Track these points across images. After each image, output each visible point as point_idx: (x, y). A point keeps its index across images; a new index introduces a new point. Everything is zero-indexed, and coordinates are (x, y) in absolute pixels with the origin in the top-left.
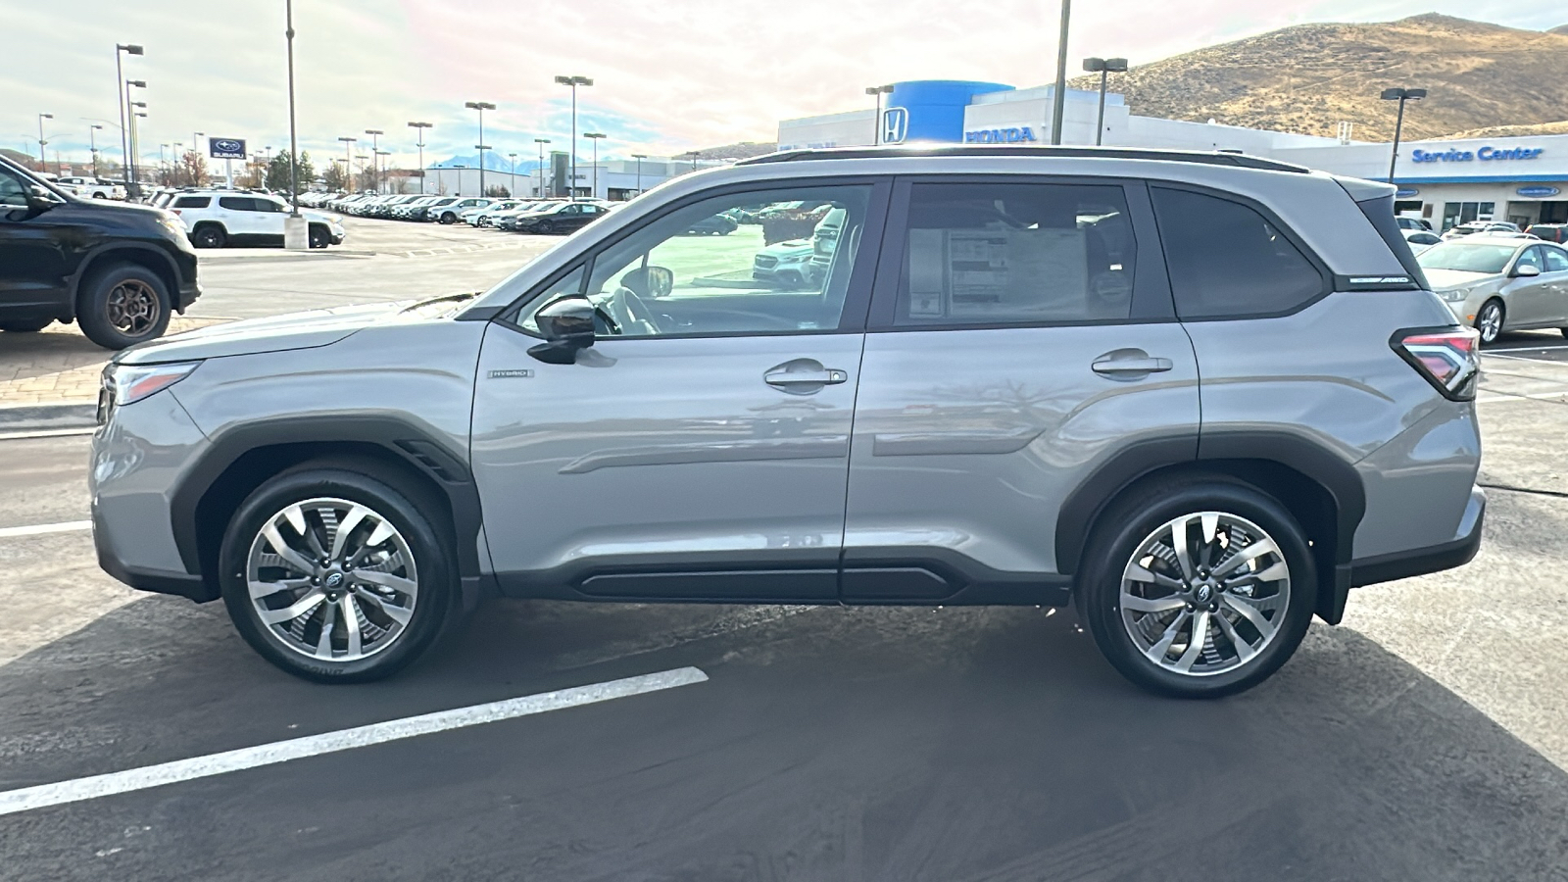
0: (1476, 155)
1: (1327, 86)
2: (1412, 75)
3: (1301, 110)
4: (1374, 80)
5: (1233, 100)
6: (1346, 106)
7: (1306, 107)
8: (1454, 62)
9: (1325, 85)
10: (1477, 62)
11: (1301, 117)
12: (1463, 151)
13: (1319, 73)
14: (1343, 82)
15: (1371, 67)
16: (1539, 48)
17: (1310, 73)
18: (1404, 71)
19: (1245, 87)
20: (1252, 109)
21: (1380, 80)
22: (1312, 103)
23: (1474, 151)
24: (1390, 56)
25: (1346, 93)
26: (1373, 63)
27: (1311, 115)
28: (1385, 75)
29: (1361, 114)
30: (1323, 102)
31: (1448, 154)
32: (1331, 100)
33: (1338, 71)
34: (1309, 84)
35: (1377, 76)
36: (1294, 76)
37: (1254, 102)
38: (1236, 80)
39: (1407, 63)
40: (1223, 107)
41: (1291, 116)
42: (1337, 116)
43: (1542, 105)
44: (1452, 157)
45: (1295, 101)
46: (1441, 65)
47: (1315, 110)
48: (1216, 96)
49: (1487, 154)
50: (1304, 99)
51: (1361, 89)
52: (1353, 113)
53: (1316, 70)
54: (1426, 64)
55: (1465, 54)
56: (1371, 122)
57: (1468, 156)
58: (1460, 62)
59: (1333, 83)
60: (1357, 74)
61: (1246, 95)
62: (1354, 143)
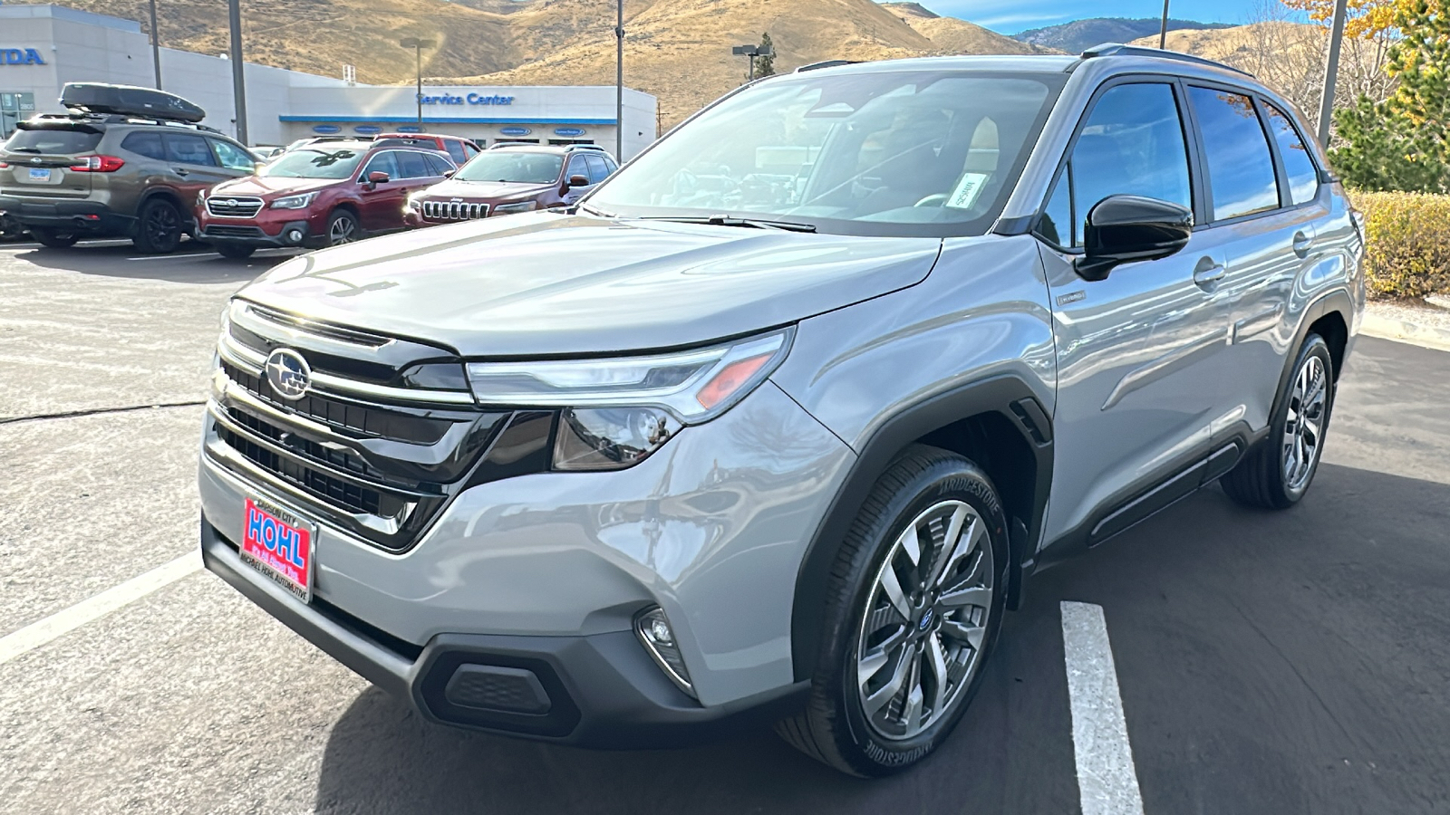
0: (465, 99)
1: (282, 31)
2: (354, 27)
3: (263, 52)
4: (323, 29)
5: (193, 37)
6: (301, 50)
7: (267, 49)
8: (385, 19)
9: (281, 31)
10: (403, 21)
11: (264, 59)
12: (456, 96)
13: (273, 18)
14: (296, 28)
15: (318, 17)
16: (447, 14)
17: (264, 17)
18: (347, 23)
19: (205, 25)
20: (215, 48)
21: (327, 30)
22: (271, 46)
23: (464, 97)
24: (333, 9)
25: (301, 39)
26: (319, 14)
27: (273, 57)
28: (331, 25)
29: (317, 60)
30: (282, 46)
31: (445, 98)
32: (289, 45)
33: (290, 18)
34: (265, 28)
35: (325, 26)
36: (251, 19)
37: (216, 40)
38: (193, 17)
39: (348, 16)
40: (186, 43)
41: (254, 57)
42: (296, 59)
43: (457, 62)
44: (447, 100)
45: (255, 43)
46: (376, 21)
47: (276, 52)
48: (176, 32)
49: (474, 100)
50: (265, 41)
51: (313, 37)
52: (309, 58)
53: (269, 15)
54: (363, 19)
55: (394, 14)
56: (327, 68)
57: (459, 100)
58: (390, 20)
59: (288, 28)
60: (307, 23)
61: (206, 33)
62: (359, 85)
